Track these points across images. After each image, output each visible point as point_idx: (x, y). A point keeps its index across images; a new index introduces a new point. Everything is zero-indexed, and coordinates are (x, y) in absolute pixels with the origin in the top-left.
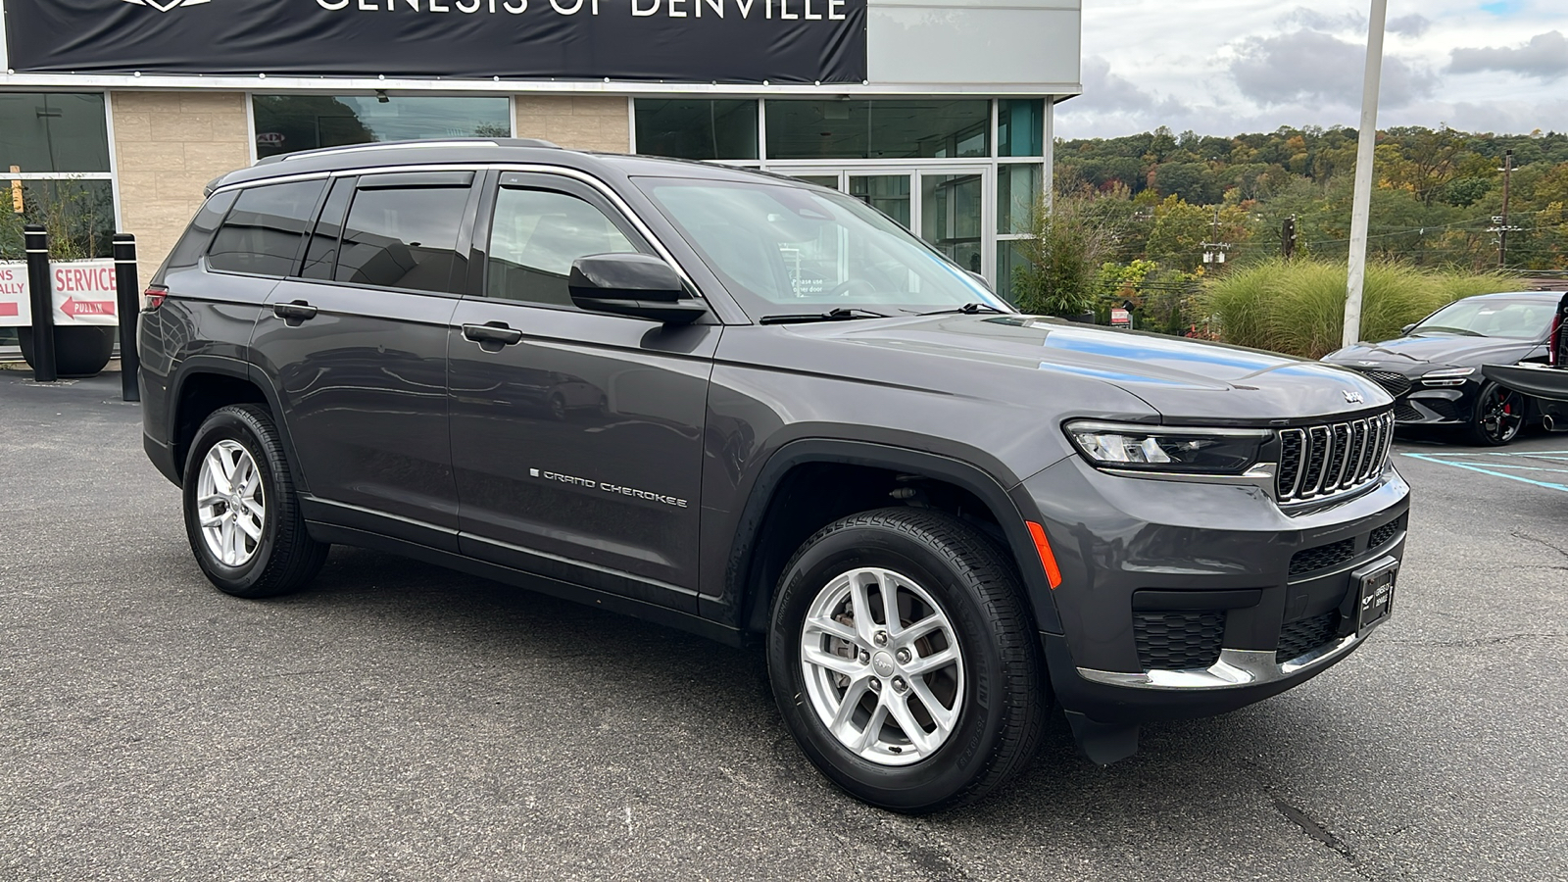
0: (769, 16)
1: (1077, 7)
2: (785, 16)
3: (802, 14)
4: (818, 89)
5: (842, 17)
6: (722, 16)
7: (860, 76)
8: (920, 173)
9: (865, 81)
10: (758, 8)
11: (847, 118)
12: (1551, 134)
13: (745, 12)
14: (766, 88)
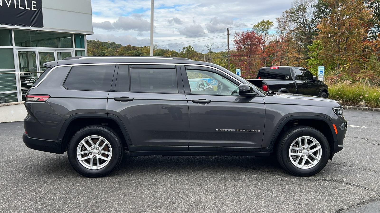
0: (15, 7)
1: (91, 14)
2: (20, 8)
3: (25, 8)
4: (31, 28)
5: (36, 10)
6: (2, 6)
7: (42, 26)
8: (57, 52)
9: (43, 27)
10: (12, 4)
11: (35, 36)
12: (112, 42)
13: (9, 5)
14: (16, 27)
